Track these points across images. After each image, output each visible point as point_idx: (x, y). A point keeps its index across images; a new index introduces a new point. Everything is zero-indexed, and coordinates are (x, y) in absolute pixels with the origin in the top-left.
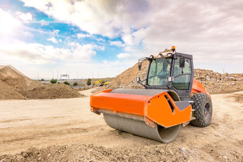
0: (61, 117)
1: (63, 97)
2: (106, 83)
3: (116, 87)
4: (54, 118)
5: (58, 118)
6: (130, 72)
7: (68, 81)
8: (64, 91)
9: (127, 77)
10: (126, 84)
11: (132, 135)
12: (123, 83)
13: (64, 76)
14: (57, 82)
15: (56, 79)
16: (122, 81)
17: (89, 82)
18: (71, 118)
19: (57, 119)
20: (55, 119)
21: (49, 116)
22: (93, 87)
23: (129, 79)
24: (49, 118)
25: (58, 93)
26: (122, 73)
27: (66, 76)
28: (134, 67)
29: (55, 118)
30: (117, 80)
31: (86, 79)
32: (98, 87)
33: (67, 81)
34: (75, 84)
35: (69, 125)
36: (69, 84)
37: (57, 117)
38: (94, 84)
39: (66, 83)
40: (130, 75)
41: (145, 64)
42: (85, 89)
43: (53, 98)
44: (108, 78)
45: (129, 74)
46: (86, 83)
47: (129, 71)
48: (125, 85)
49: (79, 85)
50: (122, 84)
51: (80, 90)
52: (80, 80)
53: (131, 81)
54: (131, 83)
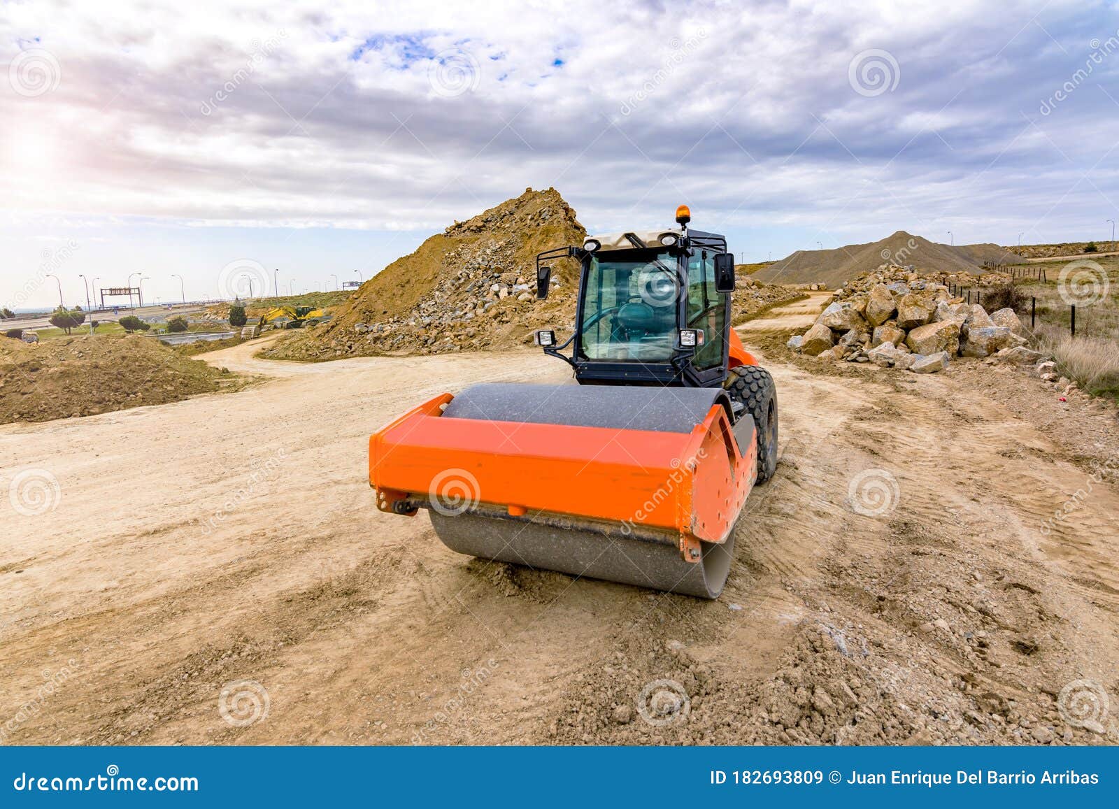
0: (186, 523)
1: (144, 402)
2: (312, 314)
3: (357, 329)
4: (147, 534)
5: (175, 534)
6: (408, 271)
7: (140, 316)
8: (144, 369)
9: (398, 291)
10: (394, 316)
11: (566, 581)
12: (385, 313)
13: (115, 292)
14: (87, 318)
15: (79, 308)
16: (379, 306)
17: (238, 316)
18: (243, 522)
19: (166, 538)
20: (156, 539)
21: (117, 528)
22: (257, 336)
23: (404, 298)
24: (120, 540)
25: (115, 384)
26: (376, 278)
27: (128, 291)
28: (418, 252)
29: (155, 532)
30: (357, 302)
31: (223, 304)
32: (283, 333)
33: (136, 314)
34: (178, 326)
35: (254, 570)
36: (146, 328)
37: (167, 530)
38: (263, 322)
39: (130, 324)
40: (408, 282)
41: (460, 241)
42: (224, 344)
43: (96, 410)
44: (316, 295)
45: (405, 279)
46: (223, 318)
47: (402, 270)
48: (391, 320)
49: (194, 328)
50: (377, 317)
51: (202, 347)
52: (193, 305)
53: (411, 304)
54: (415, 313)
